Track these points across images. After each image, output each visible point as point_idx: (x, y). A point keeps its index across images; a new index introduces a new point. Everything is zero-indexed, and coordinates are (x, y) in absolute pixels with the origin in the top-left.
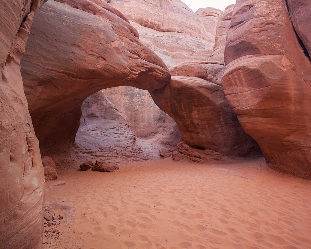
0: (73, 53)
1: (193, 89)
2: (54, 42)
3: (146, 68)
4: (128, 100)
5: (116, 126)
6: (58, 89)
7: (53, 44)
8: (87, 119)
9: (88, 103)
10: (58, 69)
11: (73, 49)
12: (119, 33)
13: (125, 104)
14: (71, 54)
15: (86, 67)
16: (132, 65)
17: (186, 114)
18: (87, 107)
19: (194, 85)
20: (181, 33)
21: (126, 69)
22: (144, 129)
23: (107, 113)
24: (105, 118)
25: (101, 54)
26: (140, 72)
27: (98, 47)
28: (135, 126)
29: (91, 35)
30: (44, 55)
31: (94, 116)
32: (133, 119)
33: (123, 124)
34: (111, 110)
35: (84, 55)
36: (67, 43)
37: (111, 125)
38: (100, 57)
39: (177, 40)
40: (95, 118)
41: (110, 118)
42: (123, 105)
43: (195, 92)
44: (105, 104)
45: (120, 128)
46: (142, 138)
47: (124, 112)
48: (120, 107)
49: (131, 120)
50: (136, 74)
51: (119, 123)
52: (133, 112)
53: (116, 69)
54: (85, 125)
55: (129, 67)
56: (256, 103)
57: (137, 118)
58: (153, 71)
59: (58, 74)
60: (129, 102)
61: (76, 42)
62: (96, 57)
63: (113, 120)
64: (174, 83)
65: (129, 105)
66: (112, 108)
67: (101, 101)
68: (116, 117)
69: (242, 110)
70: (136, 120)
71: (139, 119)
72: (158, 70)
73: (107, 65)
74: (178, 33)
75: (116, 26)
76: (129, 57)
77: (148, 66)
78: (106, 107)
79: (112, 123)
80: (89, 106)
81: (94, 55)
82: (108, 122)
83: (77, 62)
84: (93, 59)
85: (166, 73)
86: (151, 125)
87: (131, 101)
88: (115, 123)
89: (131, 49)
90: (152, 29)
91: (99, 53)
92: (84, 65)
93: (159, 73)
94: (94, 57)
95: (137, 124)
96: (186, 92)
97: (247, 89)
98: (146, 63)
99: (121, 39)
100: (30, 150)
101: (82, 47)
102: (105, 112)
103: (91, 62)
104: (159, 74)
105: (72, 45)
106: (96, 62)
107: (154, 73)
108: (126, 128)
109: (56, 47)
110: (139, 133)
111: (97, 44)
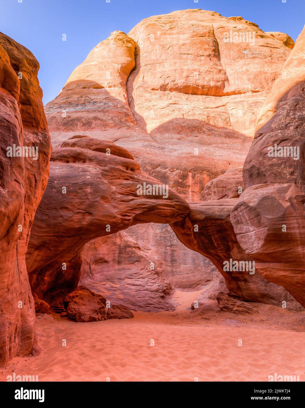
0: (62, 216)
1: (222, 220)
2: (46, 211)
3: (144, 208)
4: (159, 229)
5: (135, 274)
6: (50, 250)
7: (45, 213)
8: (94, 266)
9: (93, 245)
10: (50, 233)
11: (61, 213)
12: (110, 177)
13: (155, 235)
14: (59, 218)
15: (72, 226)
16: (124, 210)
17: (222, 254)
18: (93, 250)
19: (222, 213)
20: (259, 92)
21: (115, 217)
22: (188, 275)
23: (122, 255)
24: (119, 263)
25: (88, 210)
26: (134, 215)
27: (84, 203)
28: (172, 271)
29: (78, 193)
30: (39, 225)
31: (103, 261)
32: (169, 259)
33: (147, 270)
34: (129, 249)
35: (71, 216)
36: (56, 209)
37: (128, 273)
38: (86, 213)
39: (251, 106)
40: (105, 263)
41: (127, 262)
42: (152, 237)
43: (226, 223)
44: (119, 243)
45: (141, 276)
46: (186, 290)
47: (154, 249)
48: (147, 241)
49: (165, 261)
50: (130, 219)
51: (140, 269)
52: (168, 248)
53: (103, 221)
54: (91, 275)
55: (119, 215)
56: (260, 245)
57: (174, 258)
58: (154, 210)
59: (49, 238)
60: (161, 233)
61: (64, 205)
62: (82, 214)
63: (131, 265)
64: (194, 214)
65: (161, 237)
66: (129, 246)
67: (112, 239)
68: (135, 259)
69: (251, 254)
70: (173, 261)
71: (179, 260)
72: (162, 205)
73: (94, 219)
74: (255, 94)
75: (106, 171)
76: (120, 201)
77: (146, 205)
78: (120, 246)
79: (129, 269)
80: (95, 249)
81: (80, 213)
82: (124, 269)
83: (65, 224)
84: (79, 216)
85: (176, 206)
86: (200, 267)
87: (164, 230)
88: (134, 269)
89: (124, 190)
90: (207, 95)
91: (86, 210)
92: (72, 225)
93: (163, 209)
94: (80, 215)
95: (175, 268)
96: (213, 223)
97: (252, 229)
98: (143, 203)
99: (112, 183)
100: (30, 302)
101: (69, 208)
102: (119, 253)
103: (77, 220)
104: (163, 211)
105: (60, 209)
106: (83, 219)
107: (157, 211)
108: (152, 275)
109: (47, 215)
110: (180, 282)
111: (84, 200)
